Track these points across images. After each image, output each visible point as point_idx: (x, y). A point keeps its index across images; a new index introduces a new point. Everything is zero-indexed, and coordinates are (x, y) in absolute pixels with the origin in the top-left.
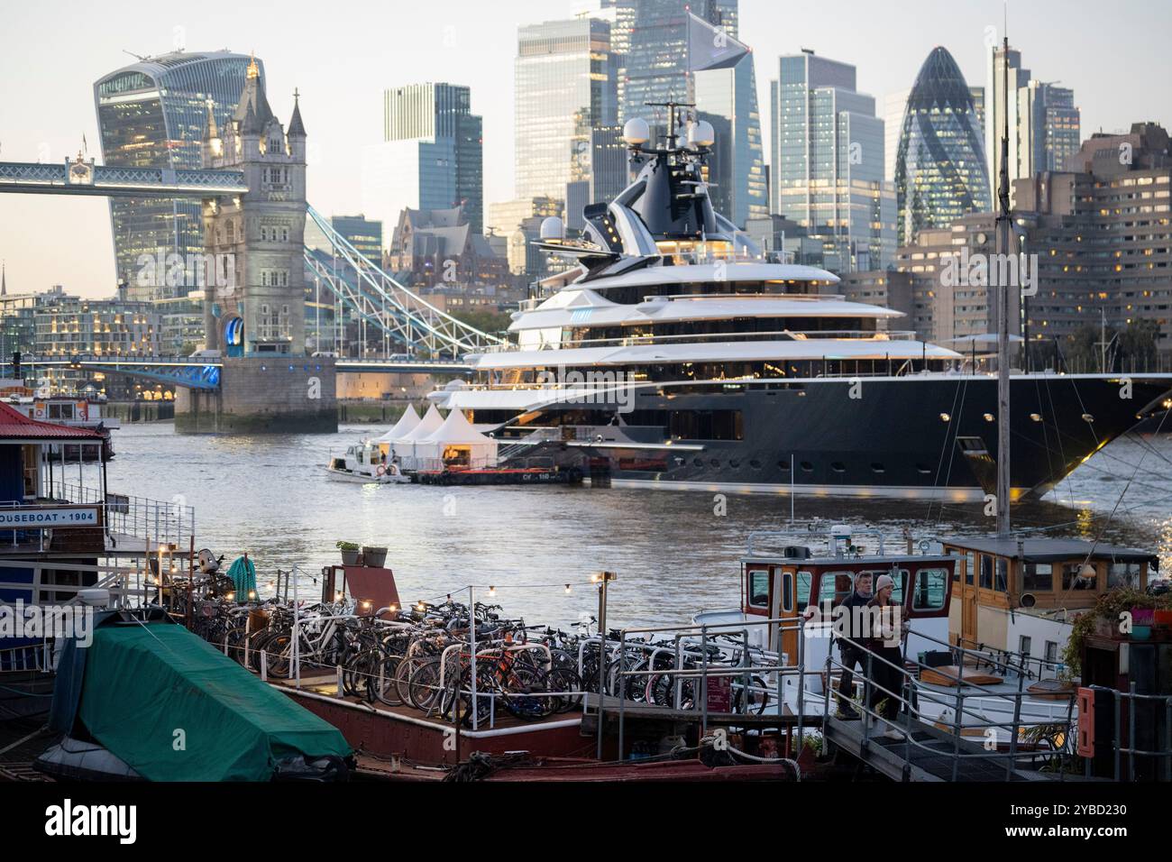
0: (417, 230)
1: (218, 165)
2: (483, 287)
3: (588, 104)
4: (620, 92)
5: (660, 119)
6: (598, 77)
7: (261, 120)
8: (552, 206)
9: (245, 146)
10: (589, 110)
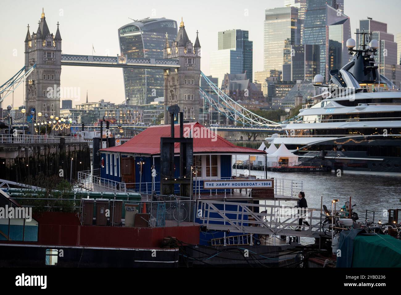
0: (231, 81)
1: (169, 57)
2: (254, 101)
3: (290, 37)
4: (302, 33)
5: (316, 42)
6: (294, 27)
7: (185, 41)
8: (277, 73)
9: (179, 51)
10: (290, 39)
